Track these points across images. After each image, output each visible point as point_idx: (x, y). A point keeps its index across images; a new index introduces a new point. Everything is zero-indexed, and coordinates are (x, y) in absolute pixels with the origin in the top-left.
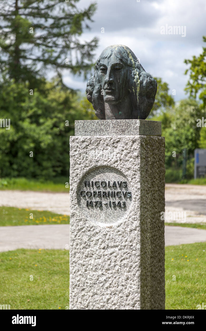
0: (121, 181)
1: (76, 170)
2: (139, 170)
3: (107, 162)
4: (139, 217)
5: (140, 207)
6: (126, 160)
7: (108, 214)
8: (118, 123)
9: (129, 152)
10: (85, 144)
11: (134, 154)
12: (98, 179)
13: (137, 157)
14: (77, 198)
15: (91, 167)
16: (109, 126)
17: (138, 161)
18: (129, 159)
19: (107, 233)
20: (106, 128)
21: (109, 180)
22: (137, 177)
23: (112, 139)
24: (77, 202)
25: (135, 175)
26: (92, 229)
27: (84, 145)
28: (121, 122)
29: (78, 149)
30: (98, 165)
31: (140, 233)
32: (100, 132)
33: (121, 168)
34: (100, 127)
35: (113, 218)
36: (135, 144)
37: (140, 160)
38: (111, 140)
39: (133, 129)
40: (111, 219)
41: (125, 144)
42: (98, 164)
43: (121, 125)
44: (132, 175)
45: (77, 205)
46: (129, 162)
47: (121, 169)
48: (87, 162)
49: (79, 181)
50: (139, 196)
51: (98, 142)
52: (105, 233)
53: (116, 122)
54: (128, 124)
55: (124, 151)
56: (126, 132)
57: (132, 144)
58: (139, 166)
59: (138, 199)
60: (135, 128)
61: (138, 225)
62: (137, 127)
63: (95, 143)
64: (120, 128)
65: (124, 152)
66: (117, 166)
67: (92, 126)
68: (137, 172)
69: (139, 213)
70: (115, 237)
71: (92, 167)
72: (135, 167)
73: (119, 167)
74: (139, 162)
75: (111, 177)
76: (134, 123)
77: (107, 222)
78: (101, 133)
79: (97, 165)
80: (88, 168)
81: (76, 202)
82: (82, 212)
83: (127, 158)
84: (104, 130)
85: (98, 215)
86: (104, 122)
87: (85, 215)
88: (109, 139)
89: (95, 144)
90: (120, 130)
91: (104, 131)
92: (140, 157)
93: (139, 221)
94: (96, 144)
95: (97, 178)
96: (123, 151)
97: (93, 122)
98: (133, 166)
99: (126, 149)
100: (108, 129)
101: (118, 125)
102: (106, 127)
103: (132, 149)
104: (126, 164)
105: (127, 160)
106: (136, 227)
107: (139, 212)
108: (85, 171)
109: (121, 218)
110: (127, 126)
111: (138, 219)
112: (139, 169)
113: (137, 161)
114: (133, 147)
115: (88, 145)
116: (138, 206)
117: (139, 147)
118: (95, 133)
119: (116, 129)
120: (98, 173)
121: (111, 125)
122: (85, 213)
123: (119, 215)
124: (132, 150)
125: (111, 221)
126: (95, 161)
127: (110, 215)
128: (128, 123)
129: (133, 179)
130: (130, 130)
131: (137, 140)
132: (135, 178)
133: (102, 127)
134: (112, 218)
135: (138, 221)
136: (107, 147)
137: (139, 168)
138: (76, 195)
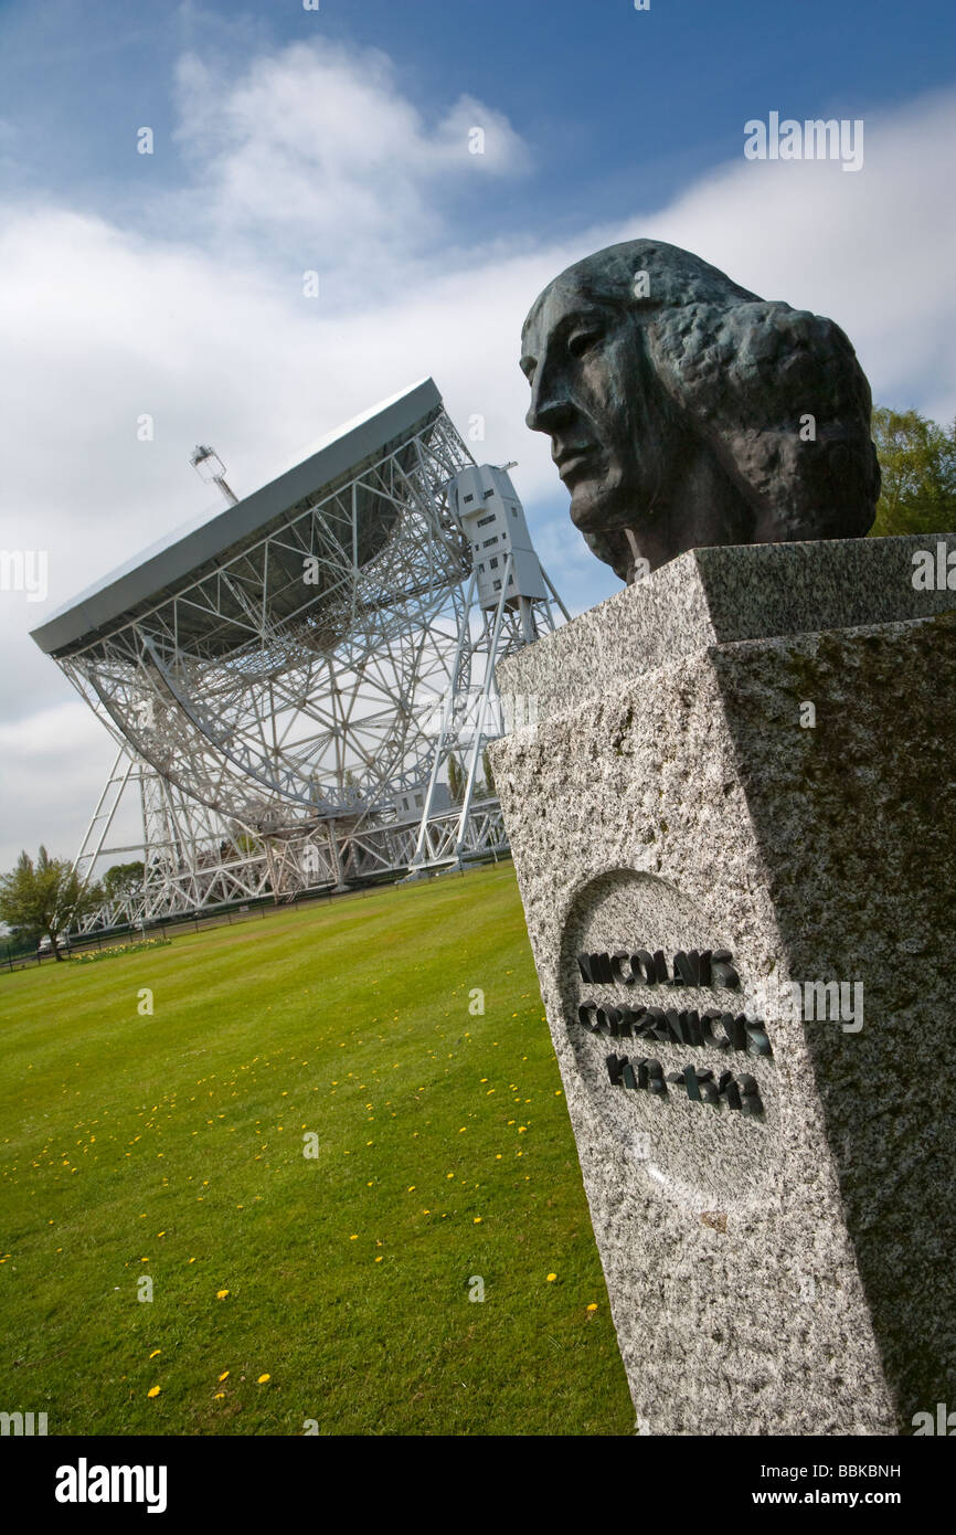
0: (707, 947)
1: (537, 904)
2: (757, 877)
3: (617, 847)
4: (832, 1197)
5: (828, 1127)
6: (684, 820)
7: (702, 1141)
8: (617, 613)
9: (681, 766)
10: (531, 764)
11: (708, 776)
12: (620, 942)
13: (727, 789)
14: (573, 1043)
15: (572, 883)
16: (592, 645)
17: (740, 813)
18: (693, 815)
19: (711, 1253)
20: (587, 660)
21: (661, 948)
22: (755, 920)
23: (601, 710)
24: (573, 1059)
25: (744, 910)
26: (652, 1213)
27: (528, 777)
28: (626, 602)
29: (518, 801)
30: (595, 870)
31: (863, 1309)
32: (574, 688)
33: (677, 875)
34: (566, 667)
35: (725, 1165)
36: (695, 710)
37: (746, 812)
38: (599, 717)
39: (682, 618)
40: (721, 1172)
41: (657, 725)
42: (593, 863)
43: (633, 622)
44: (730, 914)
45: (579, 1077)
46: (699, 828)
47: (677, 882)
48: (555, 855)
49: (556, 957)
50: (801, 1053)
51: (564, 746)
52: (702, 1253)
53: (611, 615)
54: (658, 601)
55: (665, 765)
56: (659, 650)
57: (683, 716)
58: (751, 850)
59: (800, 1077)
60: (693, 609)
61: (839, 1253)
62: (696, 601)
63: (556, 755)
64: (631, 639)
65: (664, 771)
66: (659, 863)
67: (544, 670)
68: (752, 893)
69: (826, 1170)
70: (749, 1292)
71: (579, 882)
72: (735, 861)
73: (667, 873)
74: (747, 821)
75: (660, 926)
76: (677, 581)
77: (706, 1185)
78: (578, 691)
79: (589, 871)
80: (565, 890)
81: (572, 1063)
82: (606, 1112)
83: (683, 809)
84: (583, 670)
85: (665, 1137)
86: (574, 633)
87: (616, 1132)
88: (593, 717)
89: (554, 759)
90: (634, 647)
91: (585, 676)
92: (742, 790)
93: (842, 1230)
94: (559, 759)
95: (617, 937)
96: (657, 768)
97: (541, 650)
98: (721, 859)
99: (668, 755)
100: (595, 662)
101: (621, 628)
102: (584, 653)
103: (692, 746)
104: (690, 845)
105: (688, 821)
106: (833, 1265)
107: (827, 1167)
108: (560, 904)
109: (757, 1173)
110: (657, 617)
111: (832, 1215)
112: (753, 871)
113: (733, 818)
114: (692, 733)
115: (539, 772)
116: (810, 1125)
117: (716, 722)
118: (561, 701)
119: (620, 650)
120: (614, 906)
121: (598, 635)
122: (619, 1119)
123: (746, 1155)
124: (693, 751)
125: (722, 1184)
126: (576, 849)
127: (710, 1147)
128: (656, 595)
129: (744, 938)
130: (674, 629)
131: (696, 678)
132: (749, 929)
133: (574, 661)
134: (722, 1168)
135: (835, 1223)
136: (595, 764)
137: (751, 860)
138: (564, 1025)
